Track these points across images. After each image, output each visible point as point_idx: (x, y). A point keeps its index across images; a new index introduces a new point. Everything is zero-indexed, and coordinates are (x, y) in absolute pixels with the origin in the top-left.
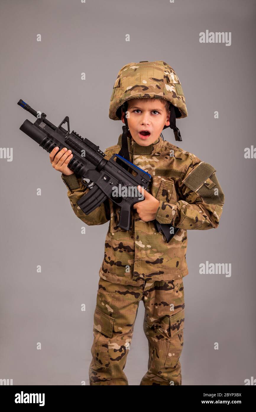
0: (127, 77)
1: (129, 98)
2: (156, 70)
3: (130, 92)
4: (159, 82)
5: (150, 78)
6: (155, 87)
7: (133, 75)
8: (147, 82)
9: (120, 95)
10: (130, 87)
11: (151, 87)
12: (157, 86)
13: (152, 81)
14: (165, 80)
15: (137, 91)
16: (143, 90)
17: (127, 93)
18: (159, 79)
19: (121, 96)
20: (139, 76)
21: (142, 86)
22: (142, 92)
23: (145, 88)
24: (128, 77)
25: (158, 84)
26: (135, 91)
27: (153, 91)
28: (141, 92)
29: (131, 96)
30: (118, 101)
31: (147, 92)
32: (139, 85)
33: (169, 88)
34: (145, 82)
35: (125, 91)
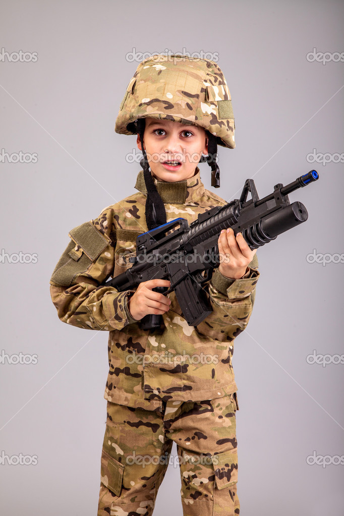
0: (145, 81)
1: (143, 116)
2: (190, 78)
3: (146, 107)
4: (191, 99)
5: (179, 91)
6: (184, 106)
7: (154, 82)
8: (173, 97)
9: (132, 108)
10: (148, 100)
11: (178, 104)
12: (188, 104)
13: (182, 96)
14: (202, 95)
15: (157, 108)
16: (166, 108)
17: (142, 107)
18: (193, 94)
19: (133, 110)
20: (163, 85)
21: (165, 102)
22: (164, 112)
23: (169, 106)
24: (146, 83)
25: (190, 102)
26: (153, 107)
27: (180, 113)
28: (161, 110)
29: (146, 113)
30: (128, 116)
31: (170, 112)
32: (161, 99)
33: (207, 109)
34: (169, 97)
35: (139, 104)
